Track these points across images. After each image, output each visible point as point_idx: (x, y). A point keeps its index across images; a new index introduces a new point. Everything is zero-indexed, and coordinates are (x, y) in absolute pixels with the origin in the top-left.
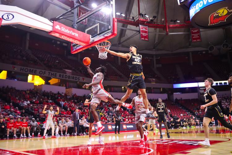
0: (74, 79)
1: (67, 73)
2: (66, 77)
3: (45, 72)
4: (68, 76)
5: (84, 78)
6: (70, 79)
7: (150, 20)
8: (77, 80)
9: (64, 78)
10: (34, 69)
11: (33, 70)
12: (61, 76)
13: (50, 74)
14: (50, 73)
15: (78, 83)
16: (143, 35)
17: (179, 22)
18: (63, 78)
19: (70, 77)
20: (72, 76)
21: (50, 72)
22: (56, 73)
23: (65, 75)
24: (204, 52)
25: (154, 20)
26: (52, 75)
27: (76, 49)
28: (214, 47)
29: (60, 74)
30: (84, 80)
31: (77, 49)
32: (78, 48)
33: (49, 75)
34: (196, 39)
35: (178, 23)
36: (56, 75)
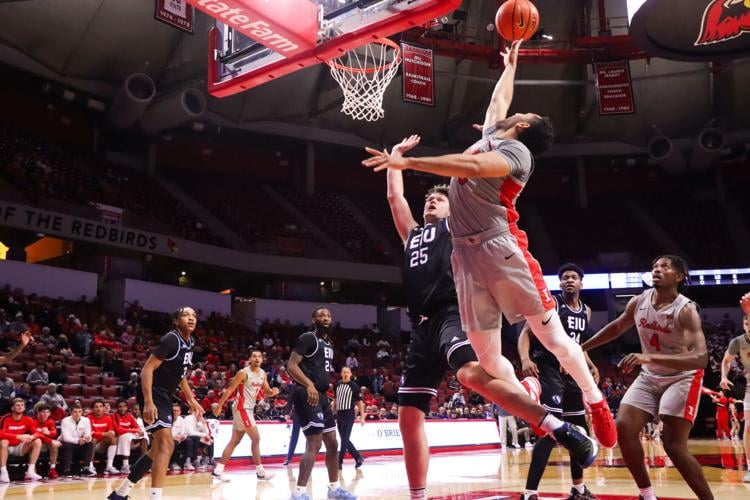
0: (135, 241)
1: (105, 217)
2: (101, 232)
3: (14, 209)
4: (108, 231)
5: (172, 239)
6: (117, 244)
7: (441, 27)
8: (146, 249)
9: (93, 239)
12: (82, 230)
13: (35, 219)
14: (34, 213)
15: (149, 258)
16: (415, 82)
17: (550, 38)
18: (86, 238)
19: (116, 235)
20: (127, 230)
21: (32, 209)
22: (58, 215)
23: (96, 223)
24: (631, 162)
25: (456, 25)
26: (43, 224)
27: (234, 73)
28: (669, 140)
29: (75, 222)
30: (175, 249)
31: (240, 74)
32: (246, 70)
33: (29, 223)
34: (616, 103)
35: (548, 41)
36: (59, 224)
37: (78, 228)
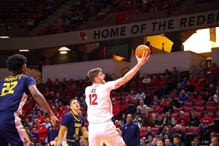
3: (145, 25)
10: (120, 27)
11: (117, 29)
13: (157, 26)
21: (155, 21)
26: (162, 28)
29: (182, 19)
33: (154, 30)
36: (172, 24)
37: (184, 23)
